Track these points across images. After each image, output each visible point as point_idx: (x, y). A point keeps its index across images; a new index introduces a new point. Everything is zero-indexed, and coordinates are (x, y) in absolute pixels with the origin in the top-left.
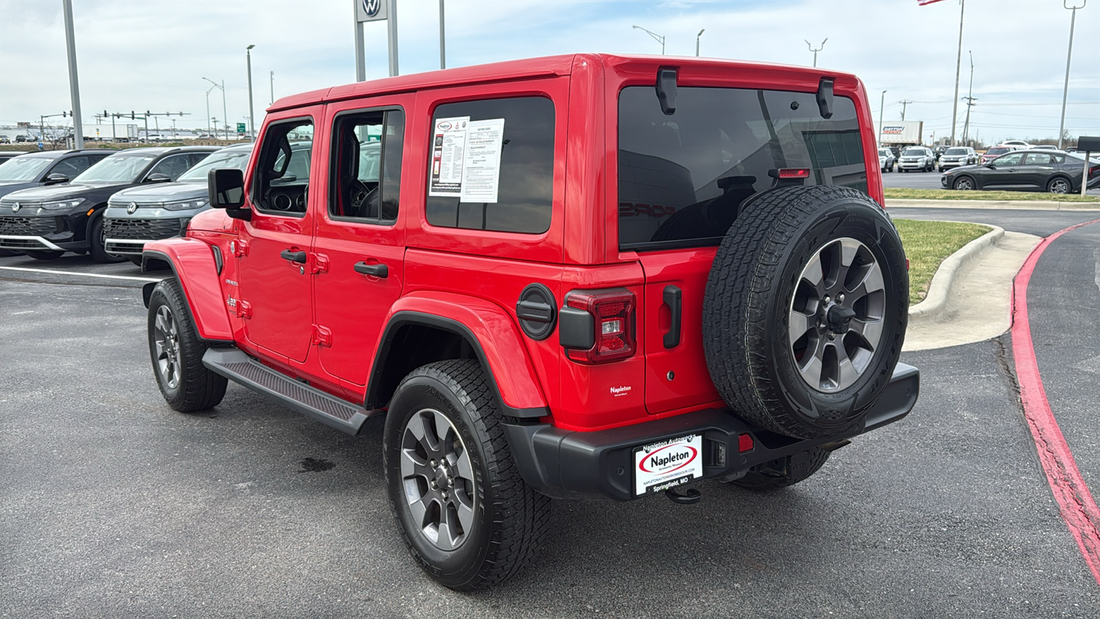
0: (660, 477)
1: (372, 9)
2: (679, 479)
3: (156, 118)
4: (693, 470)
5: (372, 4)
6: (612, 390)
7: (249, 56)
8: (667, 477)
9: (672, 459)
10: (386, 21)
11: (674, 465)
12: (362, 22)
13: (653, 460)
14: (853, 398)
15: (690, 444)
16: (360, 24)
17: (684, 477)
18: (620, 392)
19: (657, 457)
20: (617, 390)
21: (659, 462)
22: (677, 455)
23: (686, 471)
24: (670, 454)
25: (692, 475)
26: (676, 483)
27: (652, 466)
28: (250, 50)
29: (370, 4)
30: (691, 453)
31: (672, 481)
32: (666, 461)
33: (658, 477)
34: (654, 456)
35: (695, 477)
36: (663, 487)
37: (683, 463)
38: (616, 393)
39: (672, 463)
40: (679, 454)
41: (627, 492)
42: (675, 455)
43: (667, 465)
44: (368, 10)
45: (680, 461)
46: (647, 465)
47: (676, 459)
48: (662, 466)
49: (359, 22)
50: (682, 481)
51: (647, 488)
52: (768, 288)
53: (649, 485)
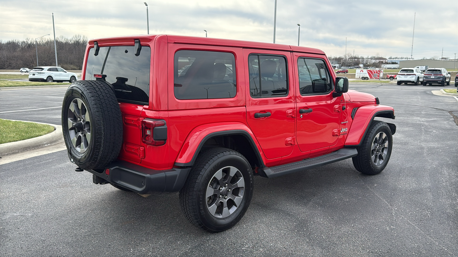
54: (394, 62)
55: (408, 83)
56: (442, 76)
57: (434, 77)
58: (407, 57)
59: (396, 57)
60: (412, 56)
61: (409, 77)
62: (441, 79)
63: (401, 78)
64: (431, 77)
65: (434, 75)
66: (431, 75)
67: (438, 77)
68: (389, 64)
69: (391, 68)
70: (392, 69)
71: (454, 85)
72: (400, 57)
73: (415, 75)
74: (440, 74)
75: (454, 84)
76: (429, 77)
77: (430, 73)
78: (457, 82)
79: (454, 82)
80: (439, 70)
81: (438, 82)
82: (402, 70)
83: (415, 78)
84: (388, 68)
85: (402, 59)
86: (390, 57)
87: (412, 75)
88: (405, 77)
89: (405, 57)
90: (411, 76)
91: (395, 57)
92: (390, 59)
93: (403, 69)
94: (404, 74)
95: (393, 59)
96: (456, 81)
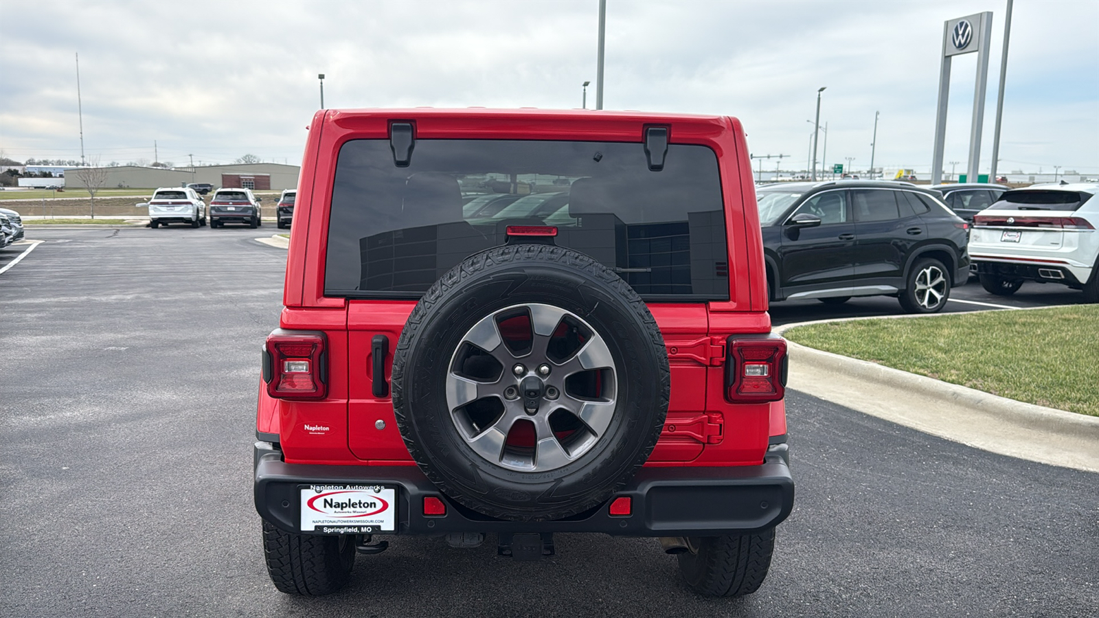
0: (336, 519)
1: (963, 42)
2: (359, 527)
3: (760, 160)
4: (382, 522)
5: (963, 36)
6: (306, 427)
7: (819, 99)
8: (345, 522)
9: (352, 505)
10: (977, 53)
11: (354, 512)
12: (950, 56)
13: (326, 501)
14: (554, 483)
15: (378, 495)
16: (947, 59)
17: (367, 526)
18: (316, 431)
19: (332, 500)
20: (313, 429)
21: (334, 504)
22: (360, 503)
23: (372, 521)
24: (350, 500)
25: (379, 527)
26: (356, 530)
27: (325, 507)
28: (821, 92)
29: (960, 37)
30: (380, 505)
31: (349, 527)
32: (344, 505)
33: (333, 519)
34: (328, 498)
35: (382, 529)
36: (337, 530)
37: (368, 512)
38: (311, 431)
39: (352, 509)
40: (363, 502)
41: (292, 525)
42: (357, 502)
43: (345, 510)
44: (957, 43)
45: (363, 509)
46: (318, 503)
47: (358, 506)
48: (339, 509)
49: (946, 57)
50: (363, 530)
51: (316, 527)
52: (407, 347)
53: (320, 524)
54: (47, 172)
55: (170, 224)
56: (250, 206)
57: (234, 209)
58: (73, 160)
59: (45, 159)
60: (85, 159)
61: (178, 208)
62: (250, 213)
63: (160, 211)
64: (229, 209)
65: (234, 204)
66: (228, 203)
67: (241, 209)
68: (36, 176)
69: (44, 188)
70: (47, 189)
71: (277, 226)
72: (56, 159)
73: (190, 203)
74: (246, 201)
75: (274, 223)
76: (223, 209)
77: (221, 199)
78: (282, 219)
79: (276, 218)
80: (243, 193)
81: (244, 219)
82: (158, 193)
83: (192, 211)
84: (36, 188)
85: (60, 165)
86: (29, 160)
87: (185, 205)
88: (169, 208)
89: (67, 160)
90: (183, 207)
91: (42, 160)
92: (31, 164)
93: (160, 190)
94: (167, 203)
95: (38, 164)
96: (282, 217)
